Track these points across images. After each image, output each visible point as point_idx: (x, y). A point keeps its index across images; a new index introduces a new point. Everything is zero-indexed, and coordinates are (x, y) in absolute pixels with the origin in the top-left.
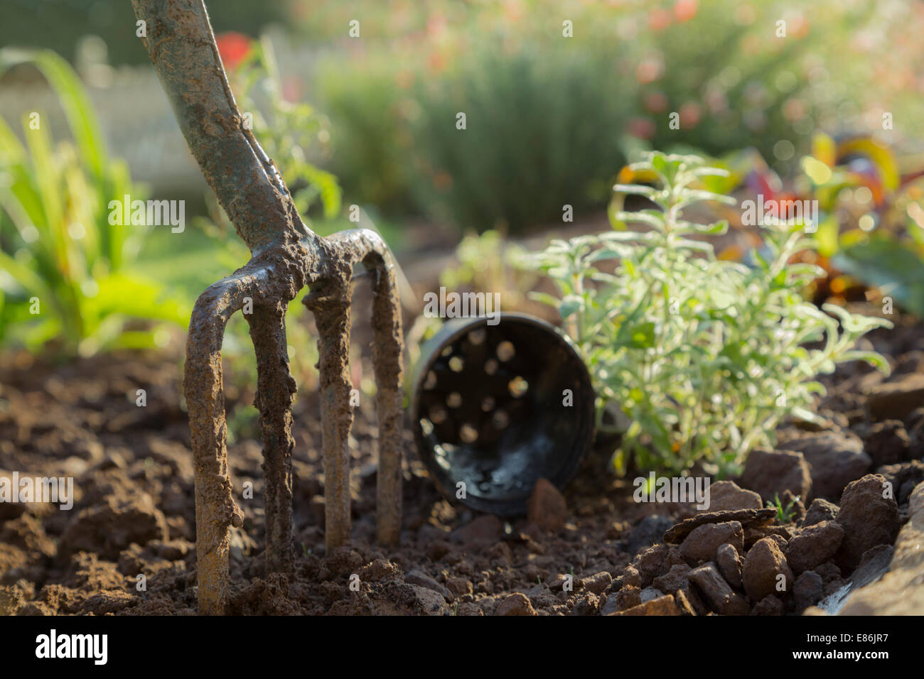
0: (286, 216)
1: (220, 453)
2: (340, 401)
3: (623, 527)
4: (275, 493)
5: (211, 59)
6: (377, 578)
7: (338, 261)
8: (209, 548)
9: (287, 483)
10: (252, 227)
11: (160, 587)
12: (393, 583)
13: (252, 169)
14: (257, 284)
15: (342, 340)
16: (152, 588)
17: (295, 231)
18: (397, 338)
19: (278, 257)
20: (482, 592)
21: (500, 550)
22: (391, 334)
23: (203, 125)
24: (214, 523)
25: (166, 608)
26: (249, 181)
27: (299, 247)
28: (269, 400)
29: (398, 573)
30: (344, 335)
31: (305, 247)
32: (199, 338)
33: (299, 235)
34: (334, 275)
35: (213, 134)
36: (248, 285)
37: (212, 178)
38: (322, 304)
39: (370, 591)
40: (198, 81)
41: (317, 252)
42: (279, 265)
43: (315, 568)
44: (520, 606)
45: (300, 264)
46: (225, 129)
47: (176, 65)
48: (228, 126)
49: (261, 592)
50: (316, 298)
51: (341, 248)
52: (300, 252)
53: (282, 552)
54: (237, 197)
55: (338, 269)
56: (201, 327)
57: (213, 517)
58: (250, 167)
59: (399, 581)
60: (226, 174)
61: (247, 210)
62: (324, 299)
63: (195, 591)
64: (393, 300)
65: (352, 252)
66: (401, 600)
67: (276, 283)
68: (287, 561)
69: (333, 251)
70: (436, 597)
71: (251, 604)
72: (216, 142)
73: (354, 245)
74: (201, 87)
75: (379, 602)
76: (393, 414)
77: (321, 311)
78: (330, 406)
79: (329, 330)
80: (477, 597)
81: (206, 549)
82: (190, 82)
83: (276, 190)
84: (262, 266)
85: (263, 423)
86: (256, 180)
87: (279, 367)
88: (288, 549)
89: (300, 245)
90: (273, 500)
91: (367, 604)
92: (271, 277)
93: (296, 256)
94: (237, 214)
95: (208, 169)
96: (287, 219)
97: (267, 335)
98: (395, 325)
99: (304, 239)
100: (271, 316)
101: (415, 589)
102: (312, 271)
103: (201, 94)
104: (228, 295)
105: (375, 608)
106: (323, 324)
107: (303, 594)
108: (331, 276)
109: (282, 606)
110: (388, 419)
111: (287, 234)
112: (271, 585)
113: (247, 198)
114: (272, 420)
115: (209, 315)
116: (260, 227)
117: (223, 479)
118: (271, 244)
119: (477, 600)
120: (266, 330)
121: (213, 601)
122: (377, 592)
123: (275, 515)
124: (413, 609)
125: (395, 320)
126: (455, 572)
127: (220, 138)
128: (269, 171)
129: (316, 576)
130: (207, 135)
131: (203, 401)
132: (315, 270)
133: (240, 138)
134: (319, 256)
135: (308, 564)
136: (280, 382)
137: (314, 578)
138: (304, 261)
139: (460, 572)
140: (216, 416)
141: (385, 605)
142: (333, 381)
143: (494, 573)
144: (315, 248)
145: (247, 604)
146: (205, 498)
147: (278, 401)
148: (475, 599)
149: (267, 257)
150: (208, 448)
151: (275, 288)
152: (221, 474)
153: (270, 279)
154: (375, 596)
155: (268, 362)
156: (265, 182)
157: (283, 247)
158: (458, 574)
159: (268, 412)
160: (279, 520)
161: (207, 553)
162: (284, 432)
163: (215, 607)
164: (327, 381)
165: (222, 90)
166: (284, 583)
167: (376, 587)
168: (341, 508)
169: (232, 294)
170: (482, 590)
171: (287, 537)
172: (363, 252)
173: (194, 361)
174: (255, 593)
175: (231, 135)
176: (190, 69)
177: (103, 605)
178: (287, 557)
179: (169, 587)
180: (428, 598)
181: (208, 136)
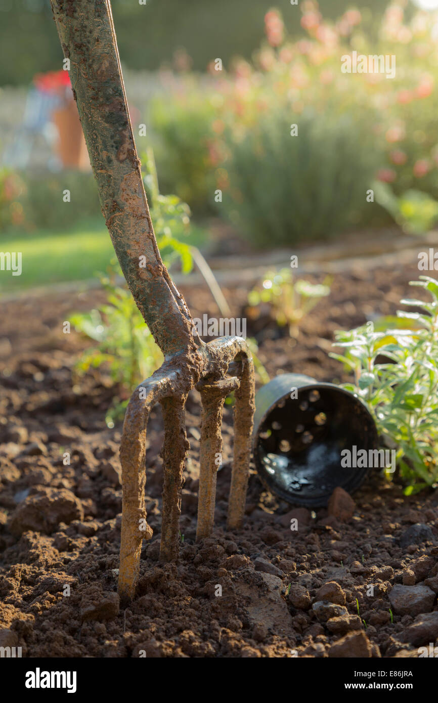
0: (189, 335)
1: (141, 495)
2: (214, 449)
3: (396, 526)
4: (170, 511)
5: (147, 228)
6: (236, 567)
7: (220, 361)
8: (128, 553)
9: (178, 506)
10: (167, 341)
11: (90, 569)
12: (248, 571)
13: (169, 302)
14: (170, 384)
15: (218, 412)
16: (84, 569)
17: (195, 344)
18: (251, 405)
19: (183, 364)
20: (303, 570)
21: (313, 538)
22: (248, 402)
23: (139, 272)
24: (133, 538)
25: (99, 592)
26: (166, 310)
27: (196, 355)
28: (171, 454)
29: (250, 563)
30: (220, 408)
31: (200, 354)
32: (133, 422)
33: (197, 347)
34: (217, 371)
35: (145, 278)
36: (165, 384)
37: (142, 307)
38: (208, 389)
39: (233, 576)
40: (138, 243)
41: (207, 357)
42: (184, 368)
43: (191, 554)
44: (334, 590)
45: (197, 367)
46: (153, 274)
47: (124, 231)
48: (155, 273)
49: (160, 577)
50: (204, 385)
51: (222, 352)
52: (197, 358)
53: (172, 547)
54: (158, 320)
55: (219, 367)
56: (135, 415)
57: (133, 534)
58: (168, 301)
59: (251, 569)
60: (152, 305)
61: (164, 329)
62: (209, 386)
63: (113, 573)
64: (251, 381)
65: (229, 354)
66: (253, 582)
67: (182, 382)
68: (174, 552)
69: (217, 355)
70: (276, 580)
71: (152, 584)
72: (146, 284)
73: (230, 349)
74: (139, 246)
75: (239, 584)
76: (245, 452)
77: (205, 393)
78: (206, 452)
79: (210, 405)
80: (300, 573)
81: (127, 553)
82: (132, 243)
83: (184, 317)
84: (173, 369)
85: (166, 468)
86: (171, 310)
87: (180, 434)
88: (176, 545)
89: (198, 354)
90: (168, 515)
91: (231, 586)
92: (179, 377)
93: (195, 362)
94: (157, 331)
95: (139, 300)
96: (190, 337)
97: (174, 414)
98: (251, 397)
99: (200, 349)
100: (177, 403)
101: (262, 575)
102: (204, 370)
103: (139, 251)
104: (152, 393)
105: (236, 588)
106: (207, 401)
107: (185, 574)
108: (215, 372)
109: (174, 587)
110: (241, 454)
111: (189, 347)
112: (166, 573)
113: (164, 322)
114: (172, 467)
115: (140, 407)
116: (172, 341)
117: (141, 510)
118: (179, 353)
119: (300, 575)
120: (173, 411)
121: (129, 585)
122: (237, 577)
123: (169, 524)
124: (261, 589)
125: (251, 393)
126: (284, 555)
127: (149, 281)
128: (179, 303)
129: (193, 560)
130: (140, 278)
131: (132, 462)
132: (205, 369)
133: (162, 281)
134: (208, 359)
135: (187, 551)
136: (180, 444)
137: (191, 561)
138: (199, 365)
139: (288, 555)
140: (139, 472)
141: (242, 586)
142: (210, 437)
143: (310, 556)
144: (206, 354)
145: (150, 585)
146: (128, 522)
147: (177, 455)
148: (299, 574)
149: (176, 363)
150: (134, 492)
151: (181, 385)
152: (140, 508)
153: (178, 378)
154: (236, 580)
155: (172, 431)
156: (177, 312)
157: (187, 356)
158: (286, 556)
159: (170, 462)
160: (171, 528)
161: (127, 556)
162: (179, 474)
163: (130, 588)
164: (206, 436)
165: (152, 248)
166: (174, 570)
167: (236, 573)
168: (209, 513)
169: (154, 392)
170: (303, 568)
171: (176, 538)
172: (235, 352)
173: (128, 437)
174: (156, 578)
175: (157, 279)
176: (133, 234)
177: (54, 585)
178: (175, 550)
179: (95, 568)
180: (271, 581)
181: (142, 279)
